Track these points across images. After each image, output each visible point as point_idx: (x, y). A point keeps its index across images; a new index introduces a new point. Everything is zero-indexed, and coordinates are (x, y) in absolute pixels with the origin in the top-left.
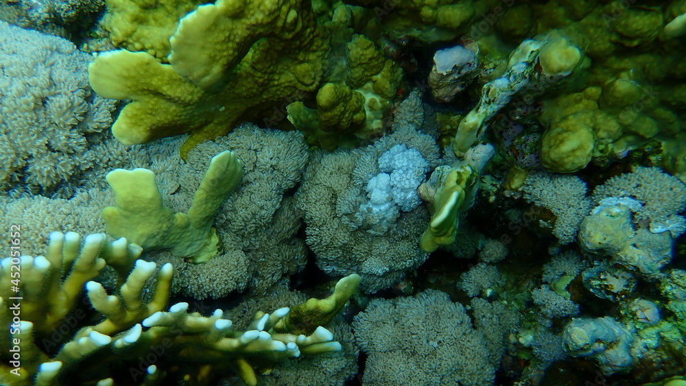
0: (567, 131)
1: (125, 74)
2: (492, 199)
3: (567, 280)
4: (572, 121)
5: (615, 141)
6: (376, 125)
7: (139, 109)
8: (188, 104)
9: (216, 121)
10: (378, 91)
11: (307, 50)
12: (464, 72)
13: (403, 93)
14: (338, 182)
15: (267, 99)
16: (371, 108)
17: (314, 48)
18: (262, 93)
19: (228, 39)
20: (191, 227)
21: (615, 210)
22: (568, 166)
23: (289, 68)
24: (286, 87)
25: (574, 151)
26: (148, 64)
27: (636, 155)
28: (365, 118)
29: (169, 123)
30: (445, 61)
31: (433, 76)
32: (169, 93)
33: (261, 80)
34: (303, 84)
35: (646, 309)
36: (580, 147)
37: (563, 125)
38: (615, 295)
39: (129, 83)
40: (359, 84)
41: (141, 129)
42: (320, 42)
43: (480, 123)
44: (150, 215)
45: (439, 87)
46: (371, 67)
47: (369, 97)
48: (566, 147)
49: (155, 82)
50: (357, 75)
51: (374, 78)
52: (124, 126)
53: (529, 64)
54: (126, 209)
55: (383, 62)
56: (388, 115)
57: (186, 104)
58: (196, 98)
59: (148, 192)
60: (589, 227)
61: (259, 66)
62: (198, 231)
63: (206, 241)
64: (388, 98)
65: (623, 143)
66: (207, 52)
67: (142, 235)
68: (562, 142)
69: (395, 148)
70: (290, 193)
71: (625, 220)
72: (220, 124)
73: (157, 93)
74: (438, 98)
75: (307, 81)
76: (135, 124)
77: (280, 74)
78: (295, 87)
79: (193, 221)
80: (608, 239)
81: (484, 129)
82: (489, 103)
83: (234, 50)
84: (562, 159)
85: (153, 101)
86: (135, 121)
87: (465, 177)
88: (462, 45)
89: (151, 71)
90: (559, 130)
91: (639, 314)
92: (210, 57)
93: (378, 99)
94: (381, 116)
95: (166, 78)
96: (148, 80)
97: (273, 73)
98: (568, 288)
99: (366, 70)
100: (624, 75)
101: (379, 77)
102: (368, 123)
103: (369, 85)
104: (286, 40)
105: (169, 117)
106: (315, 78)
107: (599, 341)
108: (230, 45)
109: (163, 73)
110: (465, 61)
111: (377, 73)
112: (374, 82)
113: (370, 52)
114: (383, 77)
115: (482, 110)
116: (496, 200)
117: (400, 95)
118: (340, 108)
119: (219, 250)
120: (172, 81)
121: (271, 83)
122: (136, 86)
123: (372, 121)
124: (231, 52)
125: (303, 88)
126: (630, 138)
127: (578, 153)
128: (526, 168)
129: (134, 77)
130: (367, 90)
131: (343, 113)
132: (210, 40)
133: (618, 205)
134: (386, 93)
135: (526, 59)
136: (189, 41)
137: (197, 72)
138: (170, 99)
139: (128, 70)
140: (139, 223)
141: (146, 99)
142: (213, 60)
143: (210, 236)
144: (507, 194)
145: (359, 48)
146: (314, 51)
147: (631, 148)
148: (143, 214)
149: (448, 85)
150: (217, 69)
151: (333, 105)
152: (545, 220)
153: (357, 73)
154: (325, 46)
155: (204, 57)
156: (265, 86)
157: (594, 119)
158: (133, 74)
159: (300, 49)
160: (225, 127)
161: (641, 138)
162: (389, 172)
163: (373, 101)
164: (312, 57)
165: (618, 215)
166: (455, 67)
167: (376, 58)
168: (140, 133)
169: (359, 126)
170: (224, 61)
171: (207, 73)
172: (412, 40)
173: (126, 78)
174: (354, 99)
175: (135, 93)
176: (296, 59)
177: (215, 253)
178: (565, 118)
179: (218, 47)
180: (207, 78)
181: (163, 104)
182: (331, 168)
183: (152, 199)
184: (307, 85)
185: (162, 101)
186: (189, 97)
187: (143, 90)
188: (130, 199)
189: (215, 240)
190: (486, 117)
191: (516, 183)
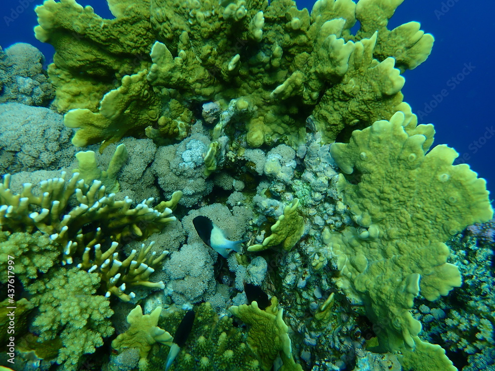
0: (254, 131)
1: (79, 117)
2: (233, 160)
3: (265, 190)
4: (255, 128)
5: (272, 136)
6: (184, 134)
7: (84, 132)
8: (104, 128)
9: (115, 136)
10: (183, 120)
11: (153, 105)
12: (215, 111)
13: (194, 121)
14: (169, 157)
15: (137, 125)
16: (181, 127)
17: (155, 104)
18: (135, 123)
19: (122, 101)
20: (108, 178)
21: (273, 159)
22: (256, 144)
23: (145, 112)
24: (145, 120)
25: (257, 138)
26: (88, 113)
27: (281, 141)
28: (179, 131)
29: (96, 136)
30: (207, 108)
31: (203, 113)
32: (96, 124)
33: (134, 117)
34: (152, 118)
35: (289, 196)
36: (259, 137)
37: (252, 129)
38: (279, 192)
39: (80, 121)
40: (175, 117)
41: (84, 140)
42: (157, 102)
43: (221, 128)
44: (92, 170)
45: (207, 118)
46: (179, 111)
47: (179, 123)
48: (254, 137)
49: (91, 120)
50: (174, 114)
51: (181, 115)
52: (77, 139)
53: (234, 107)
54: (83, 168)
55: (184, 109)
56: (188, 130)
57: (103, 129)
58: (107, 126)
59: (92, 160)
60: (266, 166)
61: (133, 112)
62: (111, 180)
63: (114, 185)
64: (187, 123)
65: (274, 136)
66: (114, 106)
67: (89, 180)
68: (252, 135)
69: (192, 141)
70: (149, 165)
71: (277, 163)
72: (117, 137)
73: (92, 125)
74: (207, 122)
75: (154, 117)
76: (82, 138)
77: (142, 115)
78: (148, 120)
79: (109, 175)
80: (272, 169)
81: (223, 130)
82: (223, 120)
83: (124, 105)
84: (253, 141)
85: (89, 128)
86: (81, 136)
87: (216, 145)
88: (213, 102)
89: (90, 116)
90: (251, 131)
91: (287, 198)
92: (115, 108)
93: (183, 123)
94: (186, 130)
95: (96, 118)
96: (88, 120)
97: (139, 114)
98: (265, 194)
99: (177, 112)
100: (269, 112)
101: (183, 114)
102: (180, 133)
103: (179, 118)
104: (144, 101)
105: (96, 134)
106: (157, 116)
107: (271, 206)
108: (123, 103)
109: (94, 116)
110: (215, 108)
111: (182, 113)
112: (181, 116)
113: (178, 105)
114: (184, 114)
115: (221, 123)
116: (235, 161)
117: (193, 122)
118: (168, 126)
119: (120, 189)
120: (98, 119)
121: (139, 119)
122: (83, 122)
123: (182, 132)
124: (123, 106)
125: (152, 120)
126: (277, 134)
127: (258, 139)
128: (244, 147)
129: (82, 119)
130: (179, 120)
131: (169, 128)
132: (115, 102)
133: (274, 157)
134: (186, 120)
135: (233, 105)
136: (108, 103)
137: (110, 114)
138: (97, 127)
139: (80, 116)
140: (87, 175)
141: (87, 127)
142: (116, 109)
143: (116, 183)
144: (239, 158)
145: (173, 104)
146: (155, 106)
147: (278, 138)
148: (89, 170)
149: (210, 116)
150: (118, 112)
151: (165, 125)
152: (253, 166)
153: (174, 113)
154: (160, 103)
155: (113, 108)
156: (136, 120)
157: (263, 127)
158: (82, 117)
159: (150, 105)
160: (119, 138)
161: (280, 135)
162: (190, 149)
163: (181, 124)
164: (154, 107)
165: (274, 161)
166: (211, 110)
167: (181, 107)
168: (83, 142)
169: (177, 134)
170: (120, 109)
171: (114, 114)
172: (194, 100)
173: (79, 119)
174: (173, 123)
175: (82, 125)
176: (149, 108)
177: (118, 191)
178: (253, 127)
179: (118, 104)
180: (114, 116)
181: (93, 129)
182: (167, 151)
183: (94, 163)
184: (153, 119)
185: (93, 128)
186: (105, 125)
187: (86, 124)
188: (85, 164)
189: (118, 185)
190: (223, 126)
191: (241, 153)
